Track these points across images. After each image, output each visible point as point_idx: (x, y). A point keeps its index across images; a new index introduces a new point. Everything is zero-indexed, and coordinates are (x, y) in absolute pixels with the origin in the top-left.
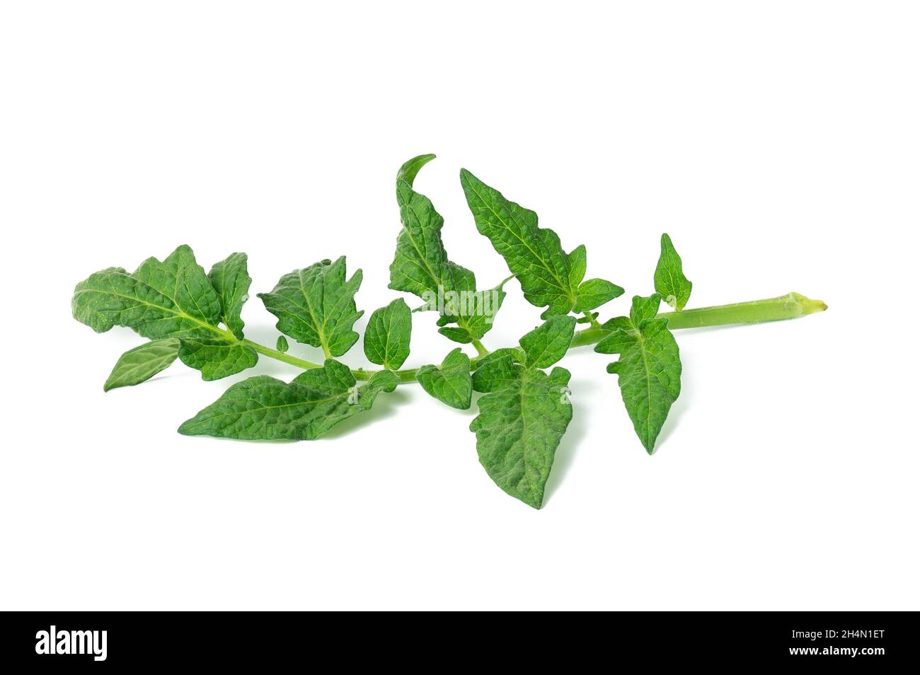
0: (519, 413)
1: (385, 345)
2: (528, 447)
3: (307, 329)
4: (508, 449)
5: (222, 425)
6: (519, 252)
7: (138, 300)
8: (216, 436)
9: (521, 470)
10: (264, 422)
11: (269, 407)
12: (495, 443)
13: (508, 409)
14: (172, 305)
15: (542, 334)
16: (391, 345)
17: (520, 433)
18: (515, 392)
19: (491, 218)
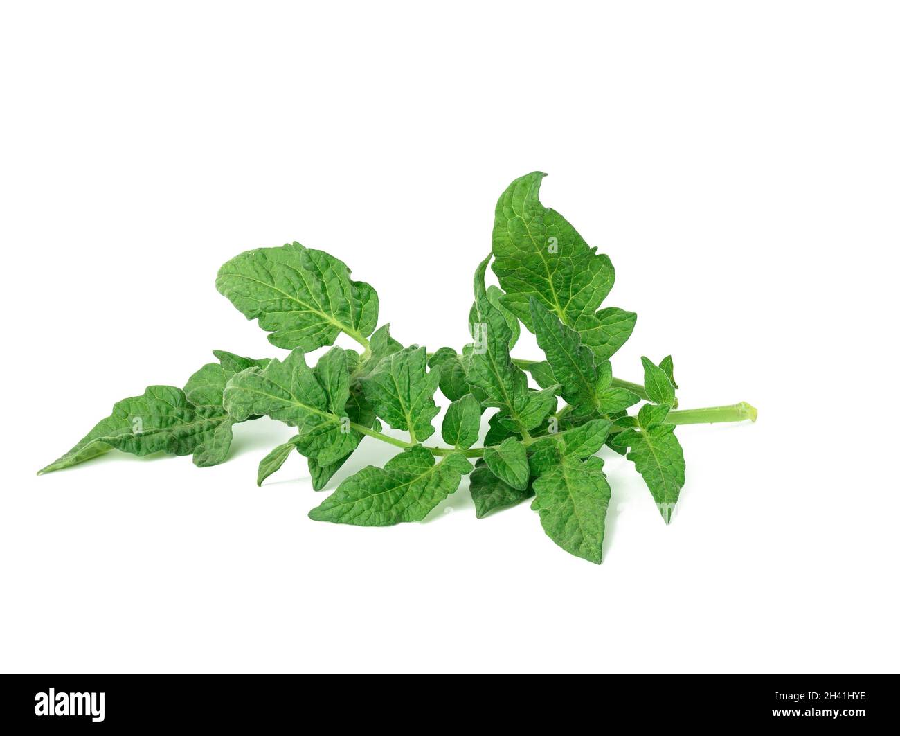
0: (568, 493)
1: (458, 430)
2: (581, 518)
3: (397, 415)
4: (566, 522)
5: (341, 514)
6: (566, 364)
7: (266, 394)
8: (336, 523)
9: (580, 536)
10: (373, 510)
11: (375, 495)
12: (555, 519)
13: (559, 491)
14: (290, 398)
15: (582, 432)
16: (463, 431)
17: (573, 509)
18: (560, 476)
19: (549, 337)
